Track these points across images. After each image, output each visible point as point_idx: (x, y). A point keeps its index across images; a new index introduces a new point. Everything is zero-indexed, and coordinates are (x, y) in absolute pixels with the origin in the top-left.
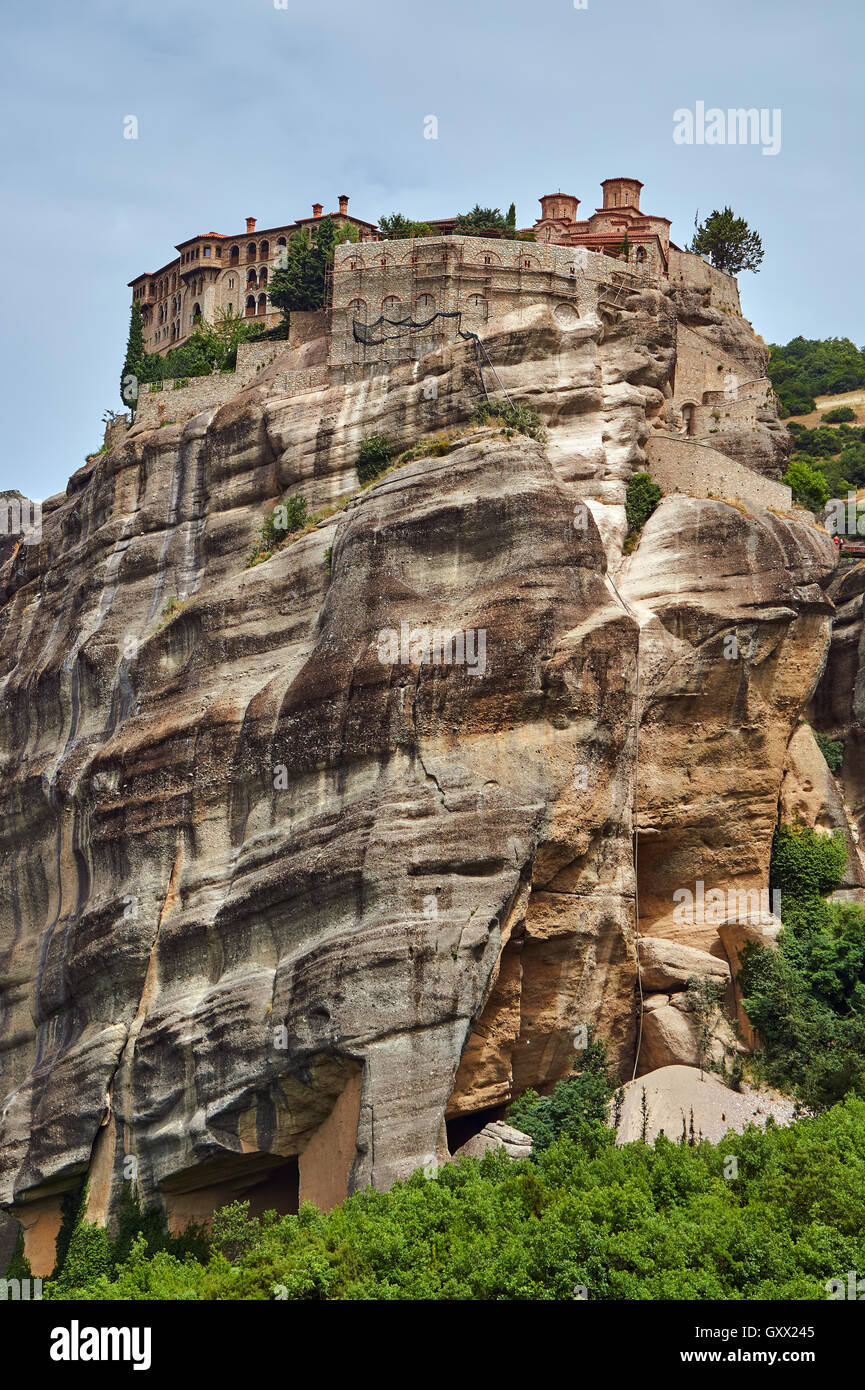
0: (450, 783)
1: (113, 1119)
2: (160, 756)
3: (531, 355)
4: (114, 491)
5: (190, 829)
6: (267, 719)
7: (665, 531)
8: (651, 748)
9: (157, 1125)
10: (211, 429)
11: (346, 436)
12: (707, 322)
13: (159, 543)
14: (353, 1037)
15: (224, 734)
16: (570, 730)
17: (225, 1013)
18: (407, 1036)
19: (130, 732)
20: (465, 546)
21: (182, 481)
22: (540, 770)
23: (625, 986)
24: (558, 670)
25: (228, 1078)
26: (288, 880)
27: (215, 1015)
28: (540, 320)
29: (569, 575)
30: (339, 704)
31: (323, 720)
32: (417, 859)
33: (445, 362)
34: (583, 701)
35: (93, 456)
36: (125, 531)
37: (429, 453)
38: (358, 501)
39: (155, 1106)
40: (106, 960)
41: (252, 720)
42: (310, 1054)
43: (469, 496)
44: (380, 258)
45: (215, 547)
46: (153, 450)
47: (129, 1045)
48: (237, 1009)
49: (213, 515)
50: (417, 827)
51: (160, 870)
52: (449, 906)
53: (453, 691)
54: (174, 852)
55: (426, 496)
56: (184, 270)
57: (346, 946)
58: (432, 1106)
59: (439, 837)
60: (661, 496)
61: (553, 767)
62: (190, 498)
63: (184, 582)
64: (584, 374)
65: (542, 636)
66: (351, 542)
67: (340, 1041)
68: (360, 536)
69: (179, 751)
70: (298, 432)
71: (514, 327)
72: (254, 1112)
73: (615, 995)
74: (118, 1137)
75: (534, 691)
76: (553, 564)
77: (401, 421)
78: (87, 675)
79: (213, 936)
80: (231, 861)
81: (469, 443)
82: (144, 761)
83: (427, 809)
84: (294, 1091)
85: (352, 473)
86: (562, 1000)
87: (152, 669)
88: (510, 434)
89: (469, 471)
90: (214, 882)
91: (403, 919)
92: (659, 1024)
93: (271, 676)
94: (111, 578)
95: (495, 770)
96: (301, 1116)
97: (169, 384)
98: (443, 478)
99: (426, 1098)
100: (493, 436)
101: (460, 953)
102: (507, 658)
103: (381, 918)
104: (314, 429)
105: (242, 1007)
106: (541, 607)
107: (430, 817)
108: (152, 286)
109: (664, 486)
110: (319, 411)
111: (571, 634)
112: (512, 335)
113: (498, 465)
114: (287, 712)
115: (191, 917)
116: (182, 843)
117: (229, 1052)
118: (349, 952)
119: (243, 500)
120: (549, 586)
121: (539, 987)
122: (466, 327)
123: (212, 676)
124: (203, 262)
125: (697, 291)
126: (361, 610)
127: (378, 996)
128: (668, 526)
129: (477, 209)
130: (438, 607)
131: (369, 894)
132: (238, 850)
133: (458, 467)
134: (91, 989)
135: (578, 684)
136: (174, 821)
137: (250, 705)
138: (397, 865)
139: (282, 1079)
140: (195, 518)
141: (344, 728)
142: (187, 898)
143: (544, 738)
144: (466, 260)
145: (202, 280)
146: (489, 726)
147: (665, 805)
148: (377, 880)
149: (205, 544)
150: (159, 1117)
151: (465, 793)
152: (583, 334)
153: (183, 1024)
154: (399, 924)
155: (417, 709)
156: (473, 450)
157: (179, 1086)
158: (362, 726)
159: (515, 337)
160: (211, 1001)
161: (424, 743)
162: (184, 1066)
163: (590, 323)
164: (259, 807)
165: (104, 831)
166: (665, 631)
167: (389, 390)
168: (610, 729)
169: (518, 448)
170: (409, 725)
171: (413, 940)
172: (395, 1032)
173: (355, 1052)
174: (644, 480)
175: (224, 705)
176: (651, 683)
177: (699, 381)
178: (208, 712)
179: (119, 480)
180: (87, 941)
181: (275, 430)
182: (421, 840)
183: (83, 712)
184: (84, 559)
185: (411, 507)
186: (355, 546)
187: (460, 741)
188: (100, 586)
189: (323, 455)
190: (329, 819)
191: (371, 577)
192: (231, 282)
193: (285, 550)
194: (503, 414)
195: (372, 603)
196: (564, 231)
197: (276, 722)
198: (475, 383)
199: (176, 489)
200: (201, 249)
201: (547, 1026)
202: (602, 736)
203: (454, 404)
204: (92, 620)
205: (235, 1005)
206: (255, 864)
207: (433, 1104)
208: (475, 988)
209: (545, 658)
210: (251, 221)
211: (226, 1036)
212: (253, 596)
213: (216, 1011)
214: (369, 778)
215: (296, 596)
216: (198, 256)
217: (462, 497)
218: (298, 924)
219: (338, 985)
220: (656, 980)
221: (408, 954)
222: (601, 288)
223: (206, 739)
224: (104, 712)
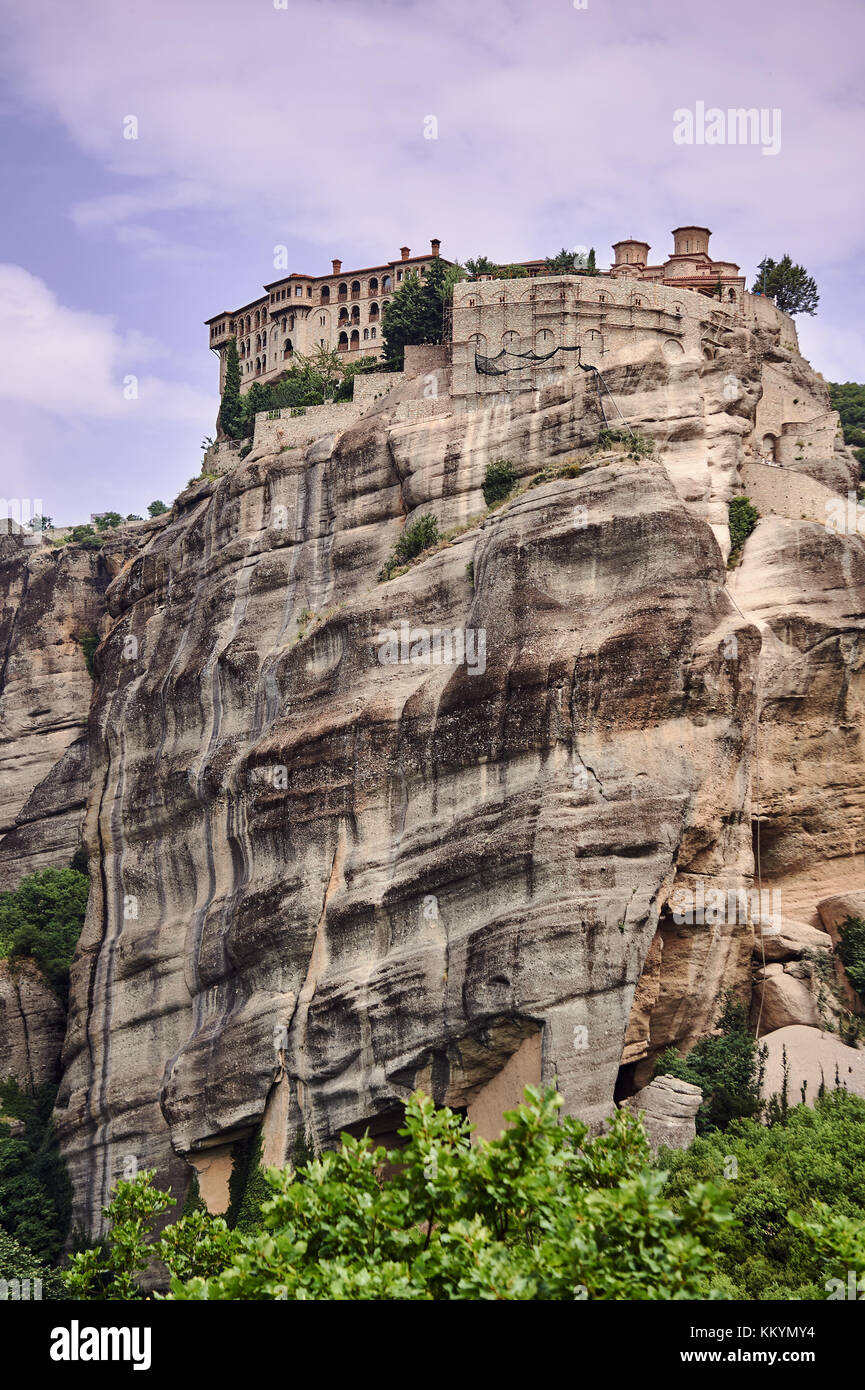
0: (606, 775)
1: (286, 1076)
2: (319, 752)
3: (644, 386)
4: (238, 510)
5: (352, 818)
6: (426, 717)
7: (768, 549)
8: (764, 745)
9: (333, 1081)
10: (337, 454)
11: (473, 460)
12: (779, 359)
13: (289, 558)
14: (534, 1002)
15: (383, 732)
16: (708, 727)
17: (402, 981)
18: (583, 1000)
19: (281, 731)
20: (602, 559)
21: (307, 502)
22: (683, 763)
23: (744, 956)
24: (699, 673)
25: (406, 1039)
26: (458, 861)
27: (390, 983)
28: (652, 355)
29: (700, 588)
30: (498, 704)
31: (482, 717)
32: (582, 843)
33: (566, 393)
34: (719, 702)
35: (197, 480)
36: (252, 548)
37: (561, 475)
38: (495, 519)
39: (330, 1064)
40: (275, 936)
41: (410, 719)
42: (491, 1017)
43: (605, 514)
44: (498, 296)
45: (344, 561)
46: (277, 472)
47: (300, 1011)
48: (413, 978)
49: (340, 533)
50: (580, 815)
51: (324, 855)
52: (613, 885)
53: (606, 691)
54: (335, 837)
55: (563, 514)
56: (273, 308)
57: (522, 921)
58: (608, 1061)
59: (601, 823)
60: (758, 517)
61: (695, 761)
62: (316, 518)
63: (314, 595)
64: (690, 404)
65: (684, 642)
66: (495, 556)
67: (521, 1005)
68: (505, 550)
69: (338, 747)
70: (425, 457)
71: (629, 361)
72: (430, 1069)
73: (735, 964)
74: (291, 1092)
75: (678, 692)
76: (687, 578)
77: (525, 446)
78: (230, 680)
79: (381, 913)
80: (393, 847)
81: (598, 466)
82: (302, 755)
83: (587, 799)
84: (471, 1051)
85: (479, 493)
86: (692, 969)
87: (299, 673)
88: (637, 458)
89: (602, 492)
90: (378, 866)
91: (574, 897)
92: (778, 990)
93: (422, 679)
94: (242, 591)
95: (644, 763)
96: (473, 1072)
97: (286, 412)
98: (579, 498)
99: (603, 1055)
100: (622, 460)
101: (627, 927)
102: (654, 662)
103: (553, 896)
104: (442, 454)
105: (418, 976)
106: (681, 616)
107: (590, 806)
108: (232, 324)
109: (760, 510)
110: (444, 437)
111: (707, 641)
112: (628, 368)
113: (631, 486)
114: (444, 712)
115: (358, 897)
116: (344, 830)
117: (407, 1016)
118: (524, 926)
119: (373, 519)
120: (685, 597)
121: (674, 957)
122: (586, 361)
123: (362, 679)
124: (294, 301)
125: (770, 331)
126: (509, 618)
127: (555, 965)
128: (771, 544)
129: (564, 253)
130: (581, 616)
131: (539, 875)
132: (398, 838)
133: (592, 488)
134: (258, 962)
135: (716, 685)
136: (336, 811)
137: (406, 705)
138: (565, 849)
139: (460, 1039)
140: (322, 536)
141: (504, 724)
142: (351, 879)
143: (686, 734)
144: (583, 298)
145: (293, 318)
146: (638, 724)
147: (775, 796)
148: (547, 863)
149: (334, 559)
150: (334, 1074)
151: (620, 784)
152: (689, 368)
153: (358, 992)
154: (570, 901)
155: (574, 708)
156: (605, 473)
157: (356, 1047)
158: (523, 723)
159: (631, 370)
160: (384, 971)
161: (580, 739)
162: (360, 1029)
163: (696, 357)
164: (420, 797)
165: (264, 818)
166: (776, 639)
167: (513, 418)
168: (740, 726)
169: (646, 470)
170: (567, 723)
171: (584, 915)
172: (572, 996)
173: (535, 1015)
174: (744, 502)
175: (379, 705)
176: (767, 686)
177: (777, 413)
178: (364, 712)
179: (244, 499)
180: (251, 919)
181: (401, 454)
182: (585, 826)
183: (225, 713)
184: (209, 574)
185: (550, 524)
186: (499, 560)
187: (612, 737)
188: (232, 597)
189: (451, 477)
190: (492, 808)
191: (518, 588)
192: (323, 320)
193: (421, 565)
194: (624, 439)
195: (519, 612)
196: (640, 275)
197: (434, 720)
198: (596, 411)
199: (301, 509)
200: (293, 289)
201: (679, 992)
202: (733, 733)
203: (577, 431)
204: (227, 630)
205: (411, 974)
206: (421, 849)
207: (610, 1060)
208: (639, 958)
209: (686, 663)
210: (337, 263)
211: (403, 1002)
212: (398, 607)
213: (392, 980)
214: (531, 770)
215: (438, 606)
216: (289, 295)
217: (599, 516)
218: (466, 902)
219: (516, 956)
220: (773, 950)
221: (581, 929)
222: (703, 325)
223: (365, 736)
224: (248, 712)
